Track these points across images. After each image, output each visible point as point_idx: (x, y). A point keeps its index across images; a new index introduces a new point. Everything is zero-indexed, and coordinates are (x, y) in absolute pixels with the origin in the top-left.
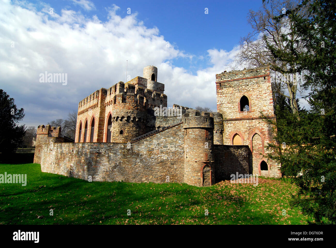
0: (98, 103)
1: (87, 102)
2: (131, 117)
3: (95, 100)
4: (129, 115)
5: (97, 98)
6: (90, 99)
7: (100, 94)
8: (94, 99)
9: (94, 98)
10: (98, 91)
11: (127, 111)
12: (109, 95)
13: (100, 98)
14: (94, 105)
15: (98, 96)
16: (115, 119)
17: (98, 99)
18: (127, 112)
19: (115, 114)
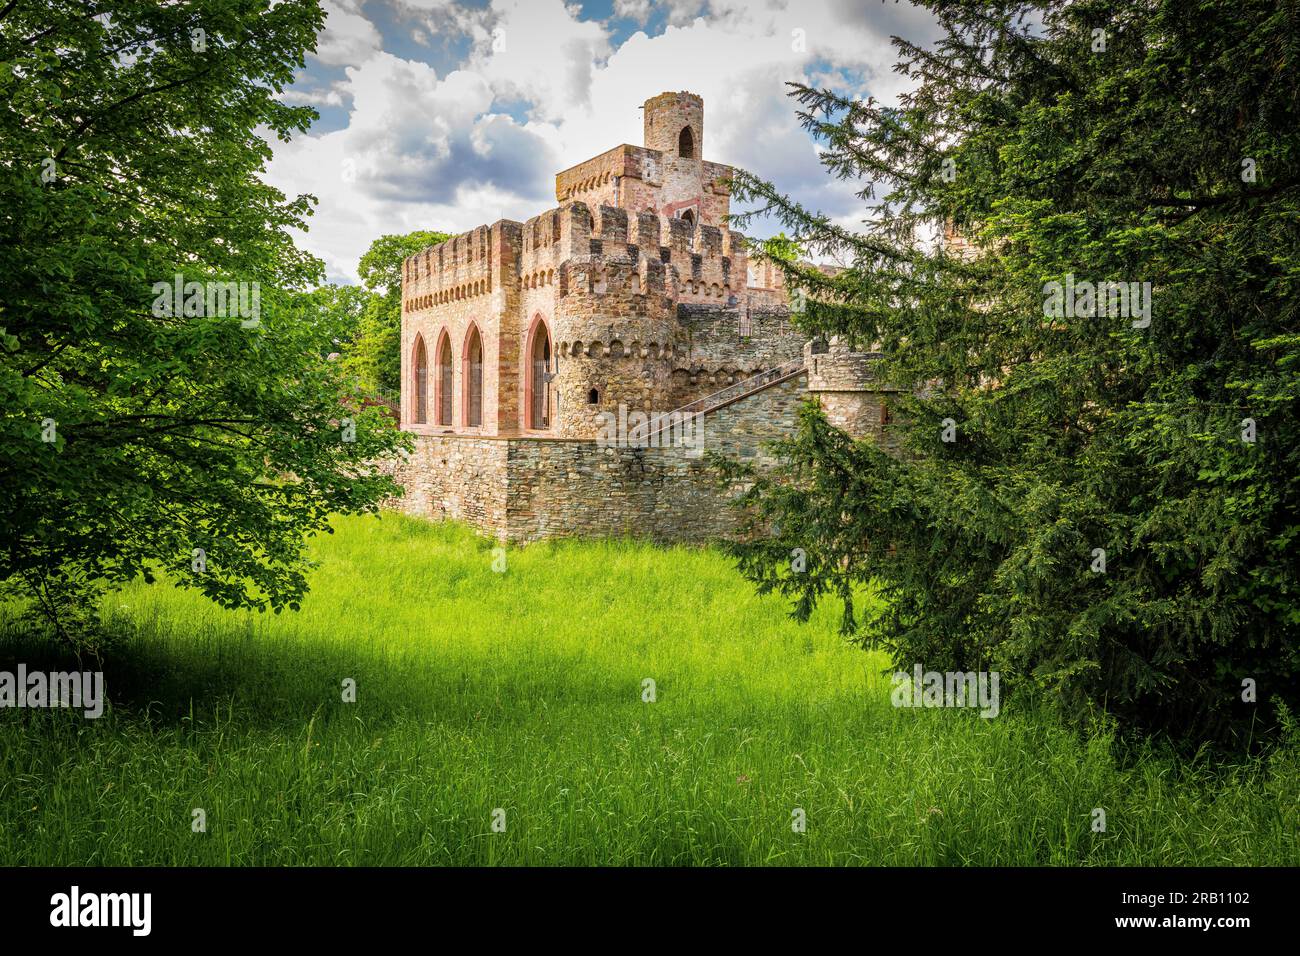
0: (490, 278)
1: (441, 264)
2: (625, 342)
3: (477, 264)
4: (617, 335)
5: (486, 258)
6: (455, 257)
7: (497, 242)
8: (470, 260)
9: (474, 257)
10: (486, 232)
11: (610, 324)
12: (531, 249)
13: (496, 260)
14: (473, 284)
15: (490, 252)
16: (570, 350)
17: (490, 262)
18: (611, 327)
19: (567, 331)
